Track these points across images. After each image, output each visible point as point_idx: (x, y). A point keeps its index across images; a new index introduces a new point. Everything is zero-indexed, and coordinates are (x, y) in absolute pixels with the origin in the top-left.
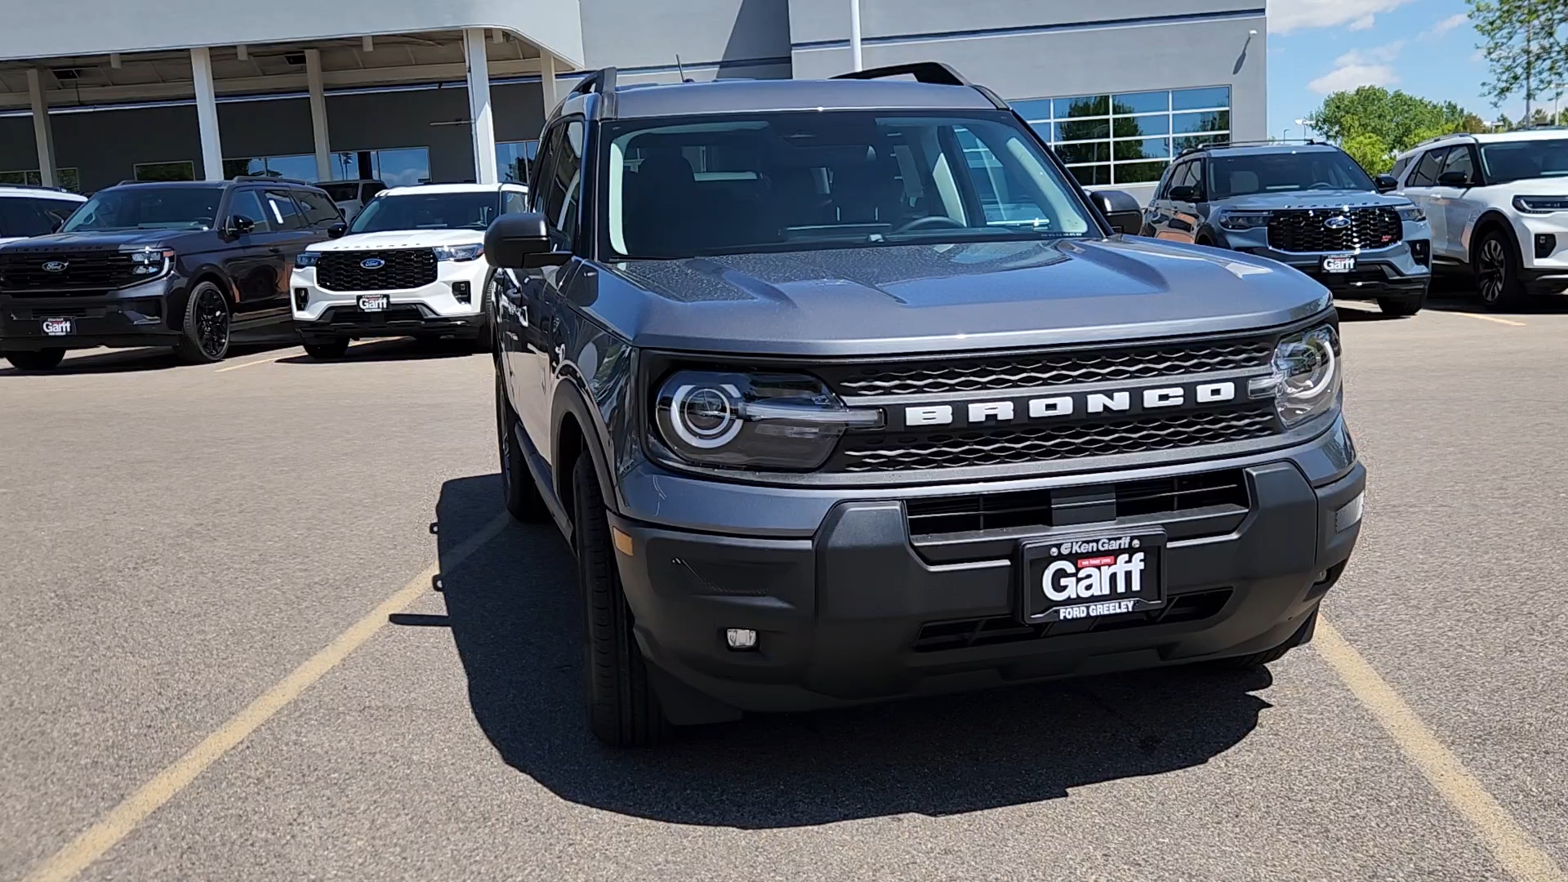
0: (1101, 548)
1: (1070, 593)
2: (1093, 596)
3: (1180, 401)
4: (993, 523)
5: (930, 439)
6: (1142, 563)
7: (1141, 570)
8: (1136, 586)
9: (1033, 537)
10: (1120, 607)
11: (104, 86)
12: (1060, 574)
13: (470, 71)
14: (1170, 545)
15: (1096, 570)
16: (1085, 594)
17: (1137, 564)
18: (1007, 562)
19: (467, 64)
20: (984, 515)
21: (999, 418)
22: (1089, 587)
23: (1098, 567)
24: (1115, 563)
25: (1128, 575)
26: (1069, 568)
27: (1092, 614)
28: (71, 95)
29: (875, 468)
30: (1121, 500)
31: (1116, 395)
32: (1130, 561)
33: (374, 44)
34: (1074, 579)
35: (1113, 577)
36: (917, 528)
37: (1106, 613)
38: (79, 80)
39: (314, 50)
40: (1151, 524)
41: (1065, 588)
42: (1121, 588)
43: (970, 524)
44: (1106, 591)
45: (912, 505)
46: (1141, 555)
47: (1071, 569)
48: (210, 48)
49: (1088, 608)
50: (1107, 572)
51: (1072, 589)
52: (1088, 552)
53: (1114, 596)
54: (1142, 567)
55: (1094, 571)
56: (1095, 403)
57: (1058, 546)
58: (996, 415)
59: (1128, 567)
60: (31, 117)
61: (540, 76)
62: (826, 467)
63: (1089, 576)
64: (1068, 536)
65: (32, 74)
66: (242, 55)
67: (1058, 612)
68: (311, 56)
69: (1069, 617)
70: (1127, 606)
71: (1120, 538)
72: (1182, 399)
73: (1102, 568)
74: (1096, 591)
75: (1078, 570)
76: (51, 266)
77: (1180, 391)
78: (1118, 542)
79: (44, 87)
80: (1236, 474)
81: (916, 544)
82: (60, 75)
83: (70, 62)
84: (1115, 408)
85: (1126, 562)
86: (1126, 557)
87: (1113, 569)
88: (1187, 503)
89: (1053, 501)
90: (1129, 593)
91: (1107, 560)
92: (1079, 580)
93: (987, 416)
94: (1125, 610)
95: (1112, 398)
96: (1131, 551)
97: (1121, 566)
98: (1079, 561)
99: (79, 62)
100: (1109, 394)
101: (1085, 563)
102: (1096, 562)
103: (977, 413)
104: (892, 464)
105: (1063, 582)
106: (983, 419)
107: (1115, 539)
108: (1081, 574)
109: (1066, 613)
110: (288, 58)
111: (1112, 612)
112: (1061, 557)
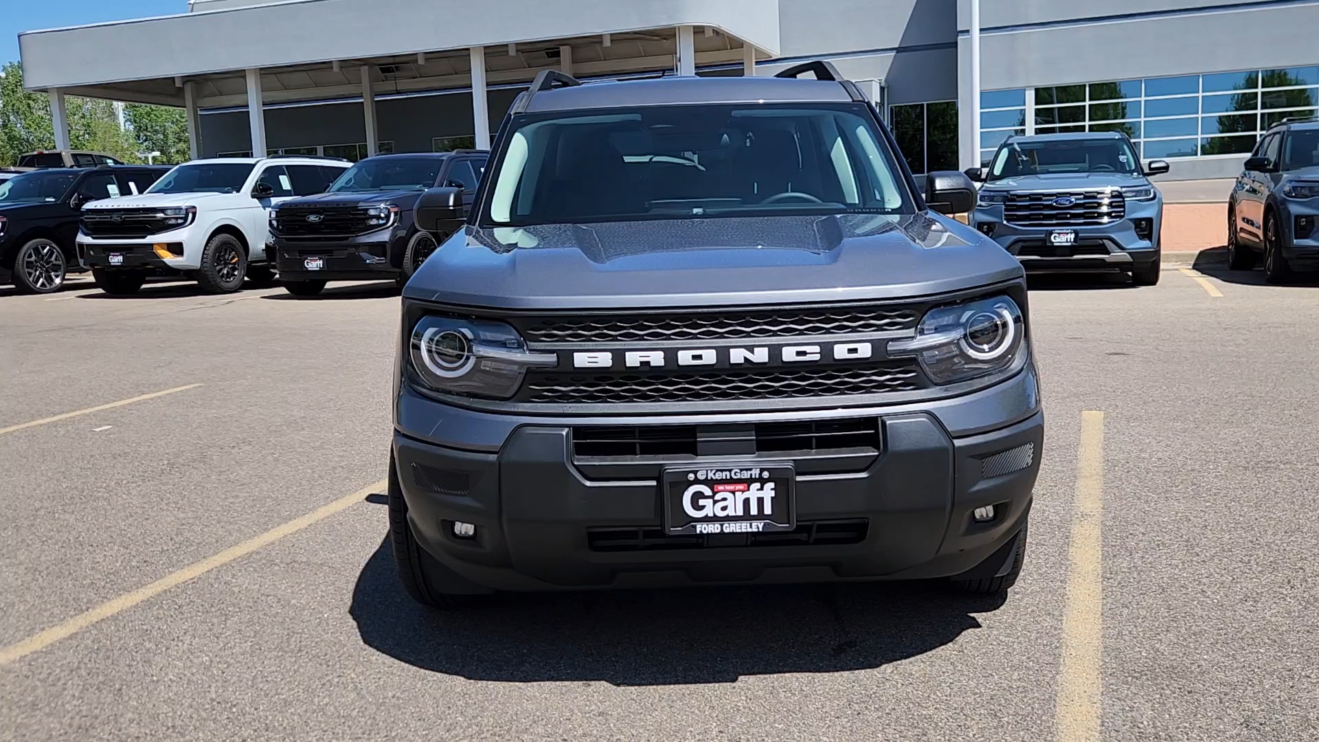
0: (734, 477)
1: (708, 511)
2: (728, 516)
3: (817, 357)
4: (647, 450)
5: (596, 379)
6: (773, 492)
7: (772, 498)
8: (768, 510)
9: (674, 463)
10: (751, 527)
11: (414, 78)
12: (698, 496)
13: (680, 61)
14: (799, 478)
15: (731, 495)
16: (722, 514)
17: (768, 492)
18: (654, 483)
19: (678, 56)
20: (640, 443)
21: (652, 364)
22: (724, 508)
23: (733, 492)
24: (748, 490)
25: (760, 501)
26: (707, 491)
27: (726, 531)
28: (390, 86)
29: (552, 400)
30: (760, 438)
31: (756, 350)
32: (762, 489)
33: (612, 41)
34: (711, 501)
35: (746, 502)
36: (581, 450)
37: (738, 531)
38: (397, 74)
39: (568, 47)
40: (783, 460)
41: (703, 507)
42: (754, 511)
43: (629, 450)
44: (740, 512)
45: (578, 431)
46: (772, 485)
47: (708, 492)
48: (485, 48)
49: (722, 525)
50: (740, 497)
51: (709, 509)
52: (722, 479)
53: (747, 516)
54: (773, 495)
55: (729, 496)
56: (737, 356)
57: (695, 473)
58: (649, 362)
59: (760, 494)
60: (362, 103)
61: (743, 63)
62: (515, 398)
63: (724, 499)
64: (706, 465)
65: (364, 70)
66: (512, 52)
67: (695, 527)
68: (565, 52)
69: (705, 532)
70: (757, 526)
71: (751, 470)
72: (819, 355)
73: (737, 493)
74: (732, 513)
75: (715, 493)
76: (312, 218)
77: (817, 349)
78: (749, 472)
79: (373, 80)
80: (872, 421)
81: (576, 463)
82: (384, 70)
83: (391, 60)
84: (755, 361)
85: (758, 490)
86: (758, 485)
87: (746, 495)
88: (823, 444)
89: (698, 434)
90: (761, 516)
91: (741, 487)
92: (715, 502)
93: (641, 363)
94: (756, 530)
95: (752, 352)
96: (763, 482)
97: (754, 492)
98: (715, 486)
99: (397, 60)
100: (750, 349)
101: (721, 488)
102: (731, 487)
103: (633, 359)
104: (565, 397)
105: (701, 502)
106: (638, 365)
107: (747, 470)
108: (718, 497)
109: (701, 528)
110: (547, 53)
111: (744, 530)
112: (697, 481)
